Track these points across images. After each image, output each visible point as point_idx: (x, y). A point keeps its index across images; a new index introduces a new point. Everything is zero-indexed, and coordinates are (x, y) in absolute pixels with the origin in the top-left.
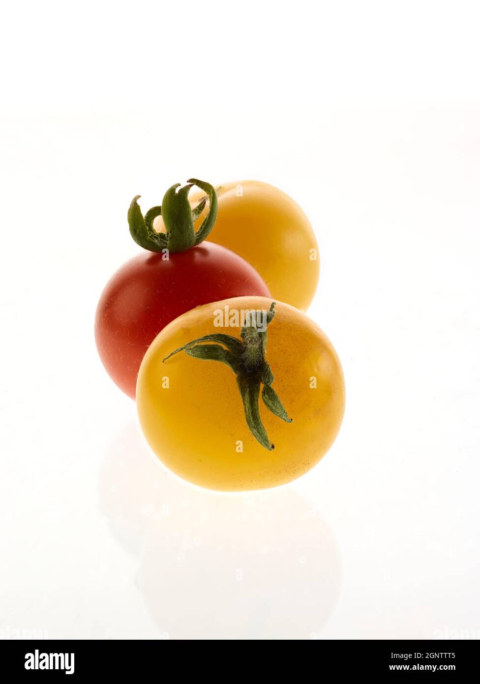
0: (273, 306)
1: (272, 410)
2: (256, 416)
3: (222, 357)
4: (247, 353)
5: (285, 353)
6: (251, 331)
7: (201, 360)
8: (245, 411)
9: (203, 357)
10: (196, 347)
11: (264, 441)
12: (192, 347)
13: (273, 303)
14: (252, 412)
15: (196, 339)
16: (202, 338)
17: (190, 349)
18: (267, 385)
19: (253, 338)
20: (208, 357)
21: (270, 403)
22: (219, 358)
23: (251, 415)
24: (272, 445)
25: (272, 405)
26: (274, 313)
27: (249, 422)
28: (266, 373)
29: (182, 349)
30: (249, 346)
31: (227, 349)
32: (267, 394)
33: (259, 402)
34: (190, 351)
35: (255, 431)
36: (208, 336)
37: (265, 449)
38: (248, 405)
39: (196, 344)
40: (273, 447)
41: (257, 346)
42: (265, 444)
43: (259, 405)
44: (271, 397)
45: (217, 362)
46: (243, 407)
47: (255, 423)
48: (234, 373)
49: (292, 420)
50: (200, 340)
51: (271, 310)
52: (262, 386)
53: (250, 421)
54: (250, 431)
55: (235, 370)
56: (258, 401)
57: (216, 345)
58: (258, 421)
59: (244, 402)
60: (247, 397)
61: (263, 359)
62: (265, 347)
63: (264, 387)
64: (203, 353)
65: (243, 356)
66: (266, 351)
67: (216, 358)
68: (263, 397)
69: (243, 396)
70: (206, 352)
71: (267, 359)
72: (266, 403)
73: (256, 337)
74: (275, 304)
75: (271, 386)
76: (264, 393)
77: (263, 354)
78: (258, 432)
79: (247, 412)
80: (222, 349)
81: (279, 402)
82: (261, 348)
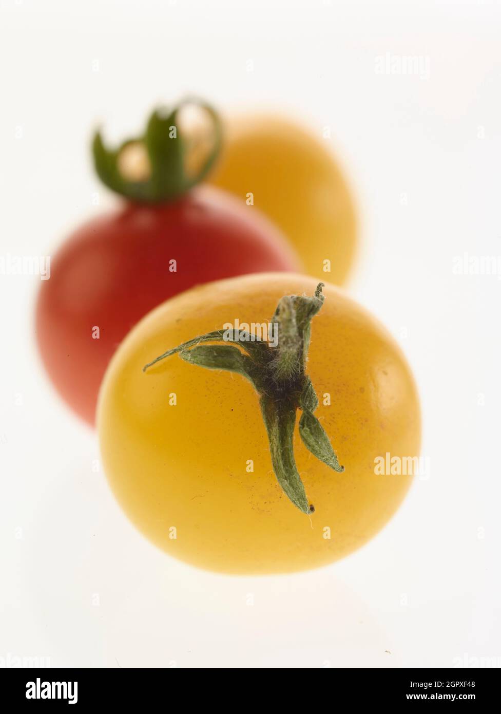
0: (319, 289)
1: (313, 451)
2: (289, 462)
3: (239, 365)
4: (278, 361)
5: (335, 363)
6: (287, 327)
7: (206, 368)
8: (272, 451)
9: (209, 365)
10: (198, 348)
11: (299, 498)
12: (193, 348)
13: (320, 285)
14: (283, 454)
15: (198, 337)
16: (206, 335)
17: (189, 352)
18: (308, 413)
19: (290, 337)
20: (217, 366)
21: (311, 440)
22: (234, 366)
23: (280, 457)
24: (311, 505)
25: (314, 443)
26: (322, 299)
27: (277, 468)
28: (307, 394)
29: (175, 351)
30: (283, 350)
31: (247, 354)
32: (308, 426)
33: (294, 437)
34: (190, 355)
35: (286, 483)
36: (217, 333)
37: (300, 511)
38: (276, 442)
39: (198, 344)
40: (312, 509)
41: (295, 351)
42: (301, 503)
43: (294, 443)
44: (313, 431)
45: (231, 373)
46: (268, 444)
47: (287, 471)
48: (256, 391)
49: (343, 467)
50: (204, 338)
51: (317, 294)
52: (299, 413)
53: (279, 467)
54: (277, 483)
55: (258, 386)
56: (292, 436)
57: (231, 347)
58: (291, 467)
59: (270, 437)
60: (276, 429)
61: (302, 371)
62: (306, 352)
63: (304, 414)
64: (210, 358)
65: (272, 365)
66: (307, 359)
67: (230, 367)
68: (300, 431)
69: (269, 427)
70: (215, 356)
71: (308, 372)
72: (305, 440)
73: (295, 336)
74: (323, 286)
75: (313, 413)
76: (302, 424)
77: (302, 363)
78: (291, 484)
79: (275, 453)
80: (239, 353)
81: (325, 440)
82: (300, 354)
